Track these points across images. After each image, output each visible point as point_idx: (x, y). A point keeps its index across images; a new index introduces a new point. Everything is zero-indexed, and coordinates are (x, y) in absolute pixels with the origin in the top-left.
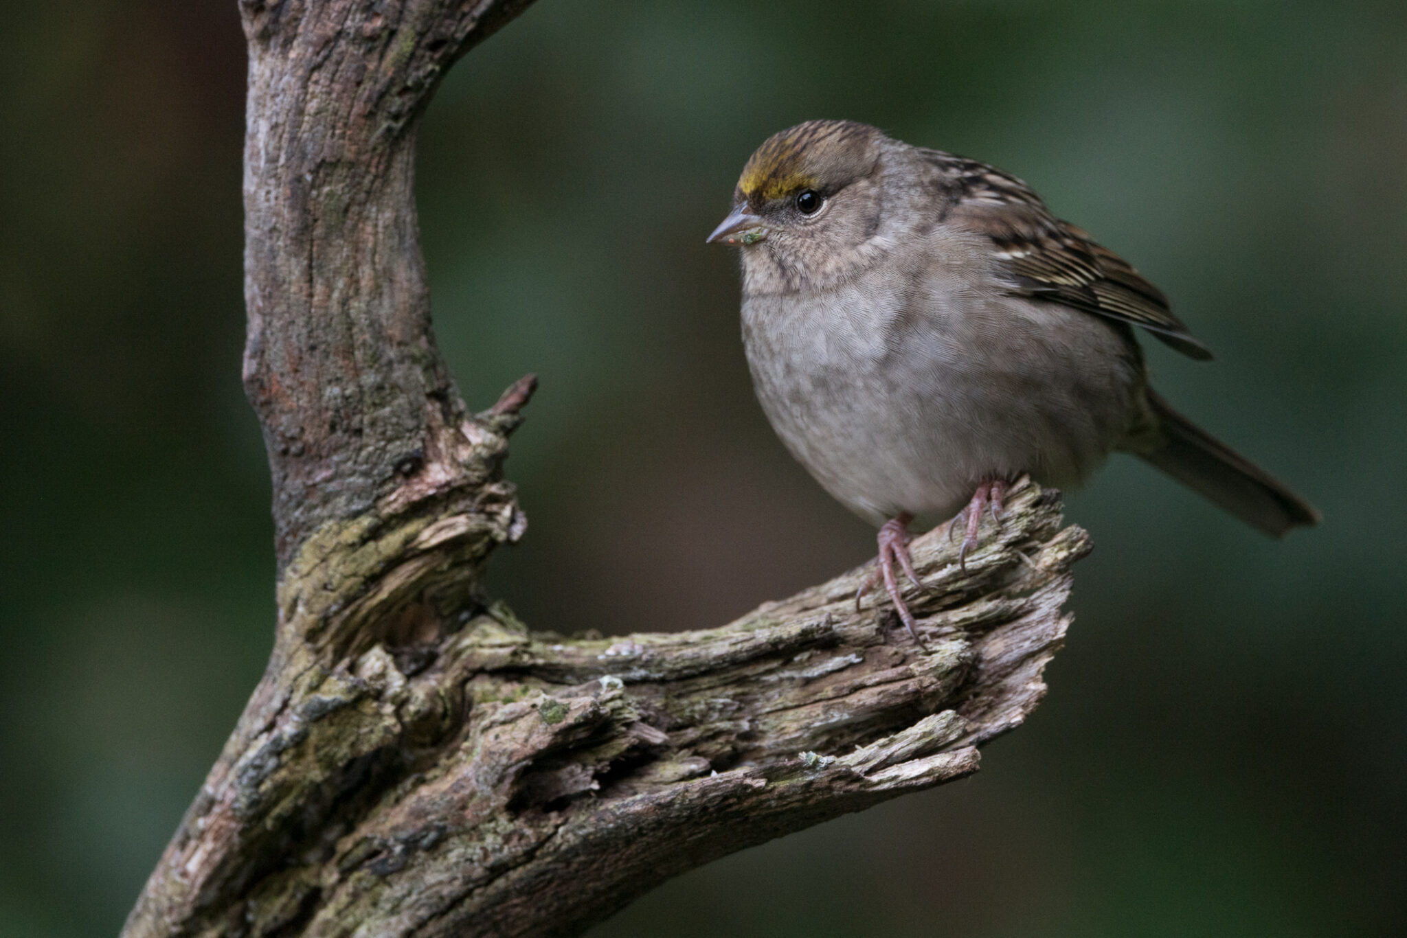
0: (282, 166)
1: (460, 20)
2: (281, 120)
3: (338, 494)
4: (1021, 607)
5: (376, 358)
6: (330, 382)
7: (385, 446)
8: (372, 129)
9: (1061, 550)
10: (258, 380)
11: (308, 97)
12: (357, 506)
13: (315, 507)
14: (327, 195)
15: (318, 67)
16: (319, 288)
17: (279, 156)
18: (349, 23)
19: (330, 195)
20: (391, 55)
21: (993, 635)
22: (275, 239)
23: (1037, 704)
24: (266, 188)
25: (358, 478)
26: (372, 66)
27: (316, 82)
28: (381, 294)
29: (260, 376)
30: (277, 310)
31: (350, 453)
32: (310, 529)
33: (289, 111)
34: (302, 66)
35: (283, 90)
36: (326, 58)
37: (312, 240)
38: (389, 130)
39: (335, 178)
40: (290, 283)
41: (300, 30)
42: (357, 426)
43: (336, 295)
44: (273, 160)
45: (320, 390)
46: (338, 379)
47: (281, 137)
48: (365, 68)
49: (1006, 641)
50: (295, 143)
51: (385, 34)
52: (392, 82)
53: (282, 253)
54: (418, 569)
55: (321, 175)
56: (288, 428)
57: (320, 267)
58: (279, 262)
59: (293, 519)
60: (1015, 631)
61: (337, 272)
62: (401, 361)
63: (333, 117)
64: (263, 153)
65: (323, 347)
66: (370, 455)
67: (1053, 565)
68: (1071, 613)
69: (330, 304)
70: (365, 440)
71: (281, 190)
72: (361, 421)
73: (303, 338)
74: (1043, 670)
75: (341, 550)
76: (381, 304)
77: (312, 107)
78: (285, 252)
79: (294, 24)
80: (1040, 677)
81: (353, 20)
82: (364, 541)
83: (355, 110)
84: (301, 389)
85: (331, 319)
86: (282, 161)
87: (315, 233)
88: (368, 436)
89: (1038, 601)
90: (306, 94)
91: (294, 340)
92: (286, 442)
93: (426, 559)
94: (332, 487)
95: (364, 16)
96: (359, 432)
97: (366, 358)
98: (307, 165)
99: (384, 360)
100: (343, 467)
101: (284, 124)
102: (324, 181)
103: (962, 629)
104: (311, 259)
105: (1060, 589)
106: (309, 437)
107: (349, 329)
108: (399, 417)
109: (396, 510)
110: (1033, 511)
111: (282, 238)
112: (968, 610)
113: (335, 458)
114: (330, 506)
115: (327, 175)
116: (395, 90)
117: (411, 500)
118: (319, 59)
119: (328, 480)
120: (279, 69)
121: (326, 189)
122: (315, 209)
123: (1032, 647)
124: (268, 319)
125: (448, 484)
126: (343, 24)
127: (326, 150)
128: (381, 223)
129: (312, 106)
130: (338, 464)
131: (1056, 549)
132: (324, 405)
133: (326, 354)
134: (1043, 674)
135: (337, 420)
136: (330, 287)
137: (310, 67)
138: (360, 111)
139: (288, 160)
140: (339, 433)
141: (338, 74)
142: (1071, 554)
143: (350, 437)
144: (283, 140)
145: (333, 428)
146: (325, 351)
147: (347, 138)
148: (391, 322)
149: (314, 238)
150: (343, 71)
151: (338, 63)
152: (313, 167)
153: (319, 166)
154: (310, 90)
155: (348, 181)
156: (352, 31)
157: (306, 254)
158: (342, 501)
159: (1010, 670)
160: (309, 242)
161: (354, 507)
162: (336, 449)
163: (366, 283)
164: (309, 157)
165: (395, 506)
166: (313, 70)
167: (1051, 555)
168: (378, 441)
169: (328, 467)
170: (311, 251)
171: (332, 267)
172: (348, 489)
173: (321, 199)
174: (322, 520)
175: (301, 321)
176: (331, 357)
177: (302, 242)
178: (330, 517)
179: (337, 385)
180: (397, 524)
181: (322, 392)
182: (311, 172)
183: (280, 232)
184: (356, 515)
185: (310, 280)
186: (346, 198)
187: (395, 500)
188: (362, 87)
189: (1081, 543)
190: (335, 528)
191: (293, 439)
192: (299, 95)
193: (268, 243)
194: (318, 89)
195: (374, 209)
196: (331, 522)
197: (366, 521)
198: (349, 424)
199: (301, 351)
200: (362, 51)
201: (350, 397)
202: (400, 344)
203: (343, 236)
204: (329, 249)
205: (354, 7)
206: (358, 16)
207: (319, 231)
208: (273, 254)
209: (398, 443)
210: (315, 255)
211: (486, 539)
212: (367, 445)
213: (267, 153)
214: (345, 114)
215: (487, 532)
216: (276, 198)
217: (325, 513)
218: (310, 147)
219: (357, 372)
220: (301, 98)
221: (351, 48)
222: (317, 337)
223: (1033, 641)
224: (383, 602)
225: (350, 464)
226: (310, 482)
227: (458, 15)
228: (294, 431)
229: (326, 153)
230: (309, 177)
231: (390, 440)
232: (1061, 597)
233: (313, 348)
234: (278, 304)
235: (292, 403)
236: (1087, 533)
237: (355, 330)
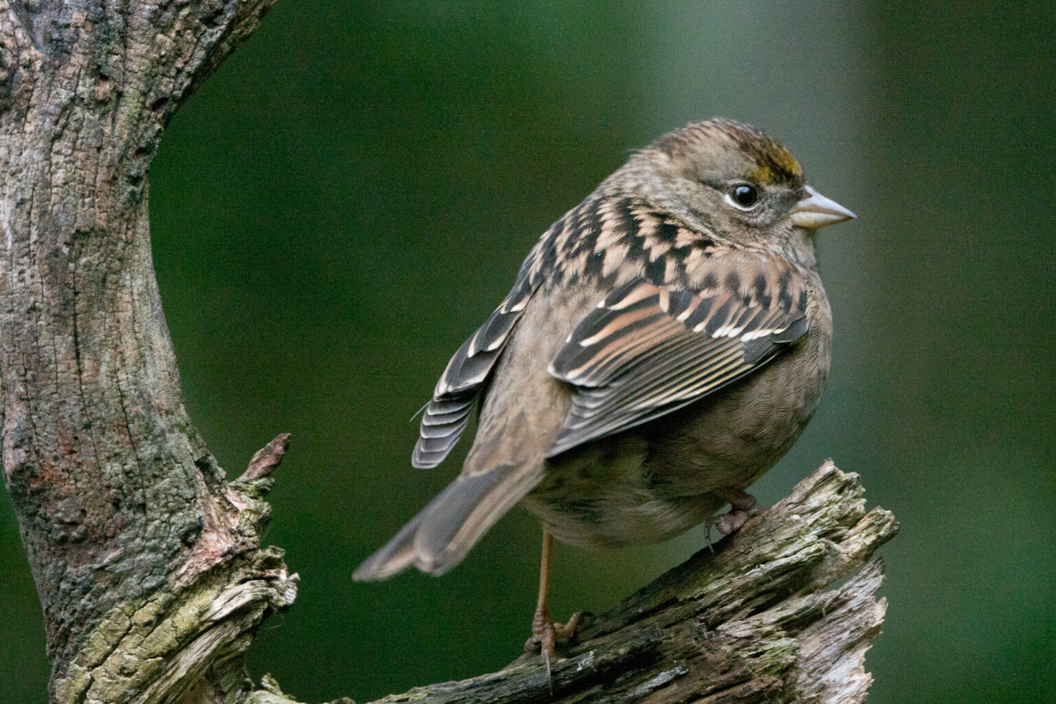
0: (35, 242)
1: (175, 78)
2: (27, 197)
3: (129, 573)
4: (837, 599)
5: (149, 429)
6: (109, 458)
7: (169, 518)
8: (116, 194)
9: (868, 535)
10: (28, 468)
11: (53, 168)
12: (151, 583)
13: (104, 591)
14: (85, 266)
15: (58, 137)
16: (87, 364)
17: (29, 233)
18: (81, 89)
19: (88, 266)
20: (122, 118)
21: (808, 631)
22: (34, 319)
23: (867, 693)
24: (20, 268)
25: (148, 555)
26: (107, 130)
27: (58, 153)
28: (145, 363)
29: (29, 464)
30: (44, 392)
31: (137, 529)
32: (100, 614)
33: (35, 185)
34: (41, 138)
35: (26, 165)
36: (65, 127)
37: (75, 315)
38: (133, 193)
39: (91, 247)
40: (56, 362)
41: (33, 101)
42: (141, 501)
43: (104, 369)
44: (21, 239)
45: (100, 468)
46: (116, 455)
47: (29, 213)
48: (102, 132)
49: (822, 635)
50: (47, 217)
51: (114, 98)
52: (127, 147)
53: (44, 333)
54: (212, 642)
55: (77, 246)
56: (66, 514)
57: (85, 341)
58: (41, 342)
59: (78, 608)
60: (831, 625)
61: (102, 344)
62: (171, 431)
63: (81, 186)
64: (8, 233)
65: (98, 423)
66: (157, 528)
67: (861, 551)
68: (884, 599)
69: (99, 378)
70: (150, 514)
71: (36, 267)
72: (144, 496)
73: (76, 418)
74: (864, 660)
75: (137, 631)
76: (146, 374)
77: (58, 179)
78: (48, 331)
79: (26, 96)
80: (862, 667)
81: (84, 85)
82: (160, 618)
83: (99, 177)
84: (79, 470)
85: (103, 394)
86: (34, 237)
87: (77, 307)
88: (151, 510)
89: (850, 591)
90: (51, 165)
91: (66, 420)
92: (65, 529)
93: (217, 631)
94: (121, 567)
95: (93, 80)
96: (143, 507)
97: (140, 430)
98: (61, 239)
99: (157, 431)
100: (131, 545)
101: (31, 199)
102: (80, 253)
103: (781, 629)
104: (76, 336)
105: (872, 575)
106: (91, 519)
107: (121, 402)
108: (177, 487)
109: (187, 582)
110: (840, 497)
111: (42, 317)
112: (782, 610)
113: (123, 537)
114: (121, 588)
115: (82, 245)
116: (131, 152)
117: (200, 571)
118: (58, 128)
119: (117, 561)
120: (17, 144)
121: (83, 260)
122: (75, 283)
123: (851, 638)
124: (32, 403)
125: (230, 552)
126: (75, 91)
127: (79, 220)
128: (135, 291)
129: (59, 177)
130: (125, 543)
131: (864, 535)
132: (106, 483)
133: (103, 430)
134: (864, 664)
135: (121, 497)
136: (97, 361)
137: (50, 138)
138: (104, 178)
139: (40, 236)
140: (124, 510)
141: (79, 142)
142: (879, 537)
143: (135, 513)
144: (32, 215)
145: (117, 505)
146: (100, 427)
147: (96, 206)
148: (156, 391)
149: (77, 312)
150: (83, 138)
151: (77, 131)
152: (68, 239)
153: (74, 237)
154: (54, 161)
155: (102, 250)
156: (86, 96)
157: (70, 330)
158: (133, 580)
159: (829, 664)
160: (72, 317)
161: (147, 585)
162: (123, 526)
163: (130, 354)
164: (63, 229)
165: (185, 578)
166: (53, 141)
167: (856, 541)
168: (162, 514)
169: (116, 547)
170: (75, 325)
171: (97, 339)
172: (139, 567)
173: (79, 271)
174: (113, 603)
175: (73, 400)
176: (108, 434)
177: (65, 318)
178: (121, 599)
179: (116, 461)
180: (187, 598)
181: (103, 470)
182: (67, 244)
183: (40, 310)
184: (148, 594)
185: (78, 356)
186: (103, 267)
187: (186, 572)
188: (102, 152)
189: (888, 524)
190: (127, 609)
191: (74, 524)
192: (43, 167)
193: (27, 325)
194: (61, 159)
195: (128, 277)
196: (123, 605)
197: (161, 597)
198: (132, 500)
199: (75, 430)
200: (97, 116)
201: (131, 471)
202: (167, 413)
203: (104, 308)
204: (93, 322)
205: (83, 72)
206: (89, 81)
207: (81, 305)
208: (34, 335)
209: (181, 514)
210: (79, 330)
211: (266, 605)
212: (153, 520)
213: (15, 232)
214: (91, 182)
215: (267, 598)
216: (32, 277)
217: (116, 596)
218: (62, 218)
219: (135, 446)
220: (46, 170)
221: (87, 114)
222: (91, 414)
223: (852, 632)
224: (180, 680)
225: (138, 540)
226: (96, 566)
227: (173, 73)
228: (74, 515)
229: (80, 223)
230: (65, 250)
231: (172, 513)
232: (875, 582)
233: (88, 426)
234: (45, 386)
235: (69, 486)
236: (893, 514)
237: (126, 402)
